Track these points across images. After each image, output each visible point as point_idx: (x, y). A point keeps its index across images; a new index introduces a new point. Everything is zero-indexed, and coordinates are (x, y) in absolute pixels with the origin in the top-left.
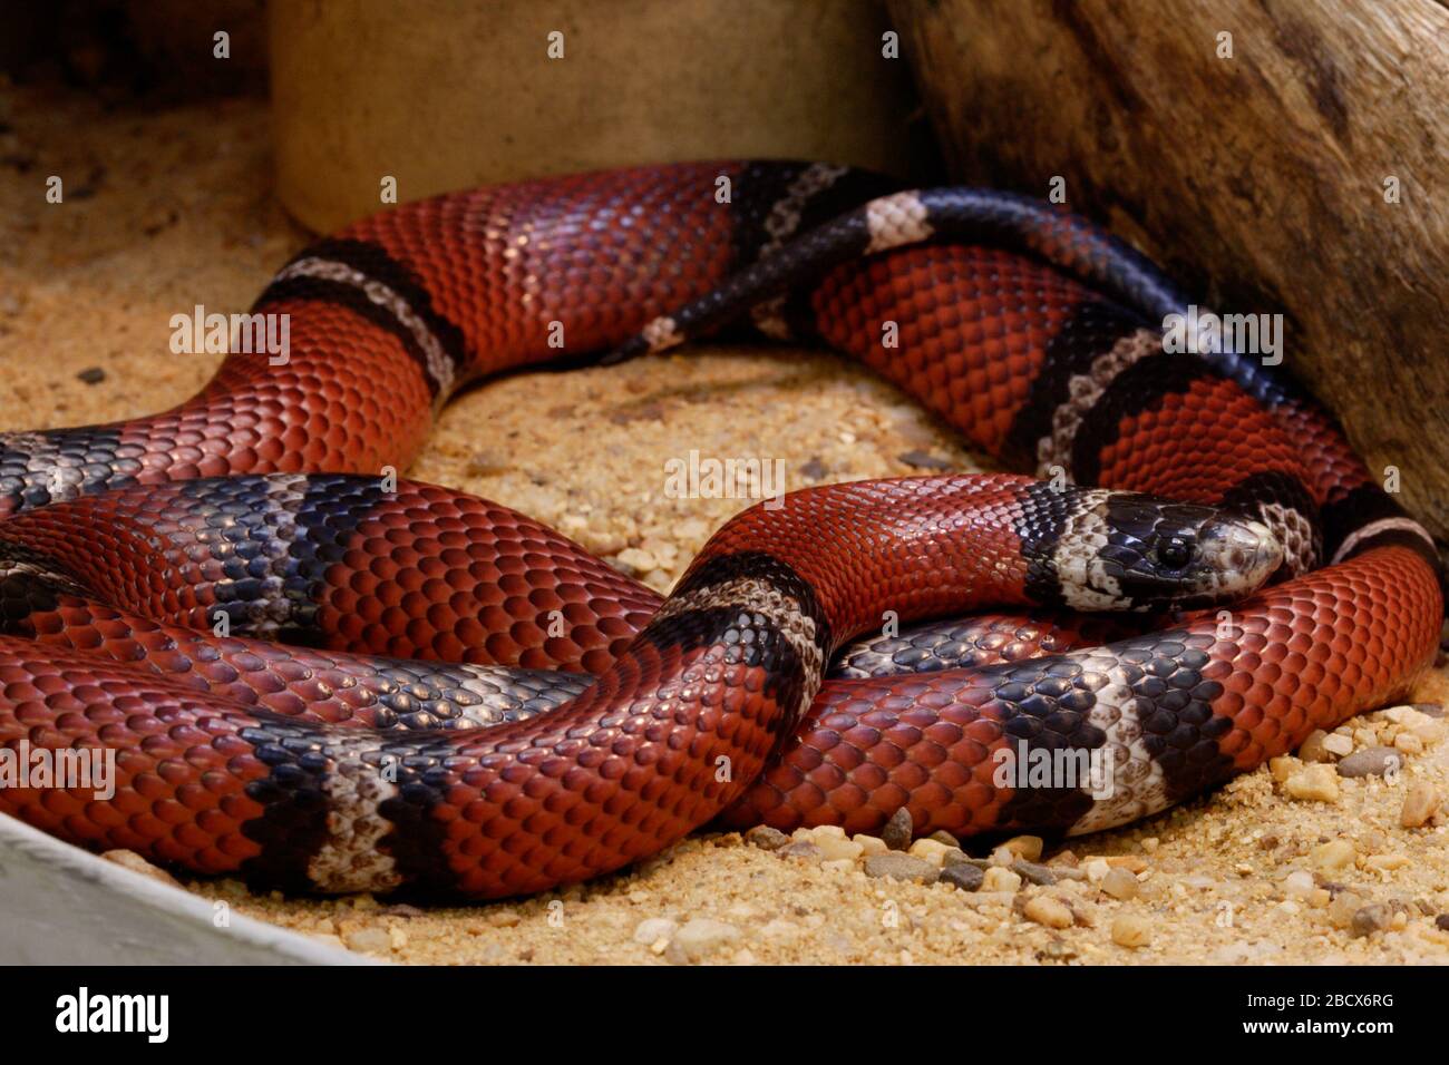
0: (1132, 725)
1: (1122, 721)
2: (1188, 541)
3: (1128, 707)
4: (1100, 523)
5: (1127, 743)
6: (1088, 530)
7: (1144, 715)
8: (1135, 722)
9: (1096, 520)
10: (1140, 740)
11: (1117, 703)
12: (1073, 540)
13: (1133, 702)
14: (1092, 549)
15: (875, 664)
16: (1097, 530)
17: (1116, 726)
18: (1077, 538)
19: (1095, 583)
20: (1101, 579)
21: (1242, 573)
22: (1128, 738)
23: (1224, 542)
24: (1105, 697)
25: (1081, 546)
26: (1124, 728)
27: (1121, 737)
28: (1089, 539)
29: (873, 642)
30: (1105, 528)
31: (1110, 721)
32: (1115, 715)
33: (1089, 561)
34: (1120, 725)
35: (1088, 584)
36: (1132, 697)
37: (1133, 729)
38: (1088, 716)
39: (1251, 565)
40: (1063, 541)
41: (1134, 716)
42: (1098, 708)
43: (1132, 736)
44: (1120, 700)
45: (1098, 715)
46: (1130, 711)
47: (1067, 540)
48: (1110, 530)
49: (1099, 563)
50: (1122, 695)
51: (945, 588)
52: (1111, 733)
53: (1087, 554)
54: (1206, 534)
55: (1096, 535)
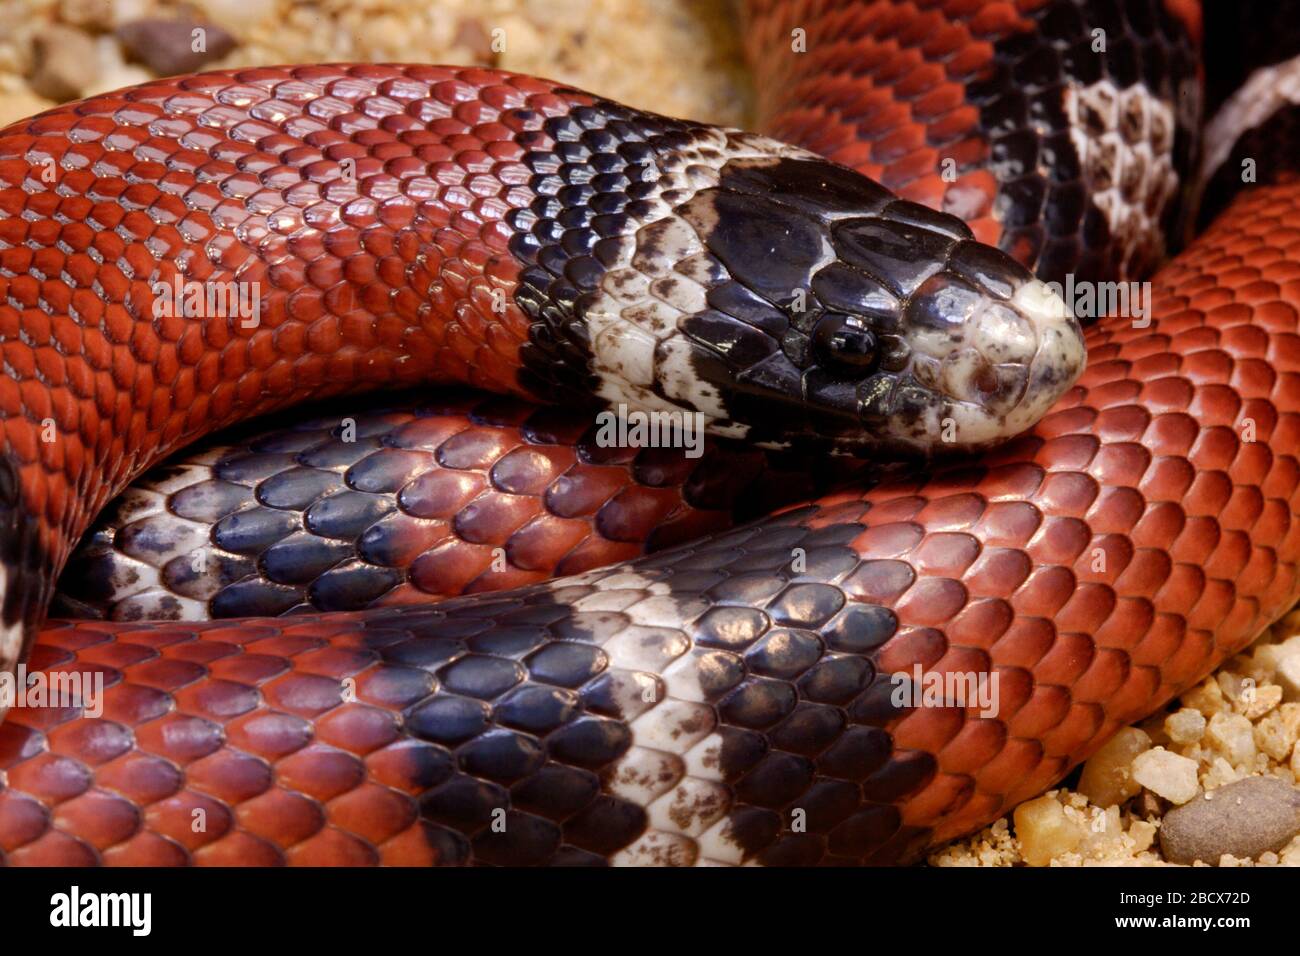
0: (706, 791)
1: (687, 784)
2: (880, 322)
3: (702, 754)
4: (695, 248)
5: (692, 831)
6: (666, 262)
7: (736, 766)
8: (714, 783)
9: (686, 240)
10: (724, 823)
11: (677, 747)
12: (631, 287)
13: (715, 741)
14: (670, 315)
15: (170, 547)
16: (685, 267)
17: (670, 798)
18: (641, 283)
19: (671, 388)
20: (683, 383)
21: (991, 412)
22: (696, 821)
23: (957, 339)
24: (650, 732)
25: (645, 302)
26: (689, 801)
27: (681, 817)
28: (665, 288)
29: (174, 486)
30: (703, 265)
31: (659, 785)
32: (673, 771)
33: (660, 341)
34: (682, 794)
35: (657, 387)
36: (714, 729)
37: (710, 800)
38: (609, 775)
39: (1013, 397)
40: (610, 284)
41: (714, 773)
42: (634, 758)
43: (704, 815)
44: (686, 738)
45: (633, 774)
46: (707, 762)
47: (619, 283)
48: (714, 271)
49: (681, 349)
50: (689, 727)
51: (348, 353)
52: (660, 811)
53: (658, 324)
54: (920, 313)
55: (684, 282)
